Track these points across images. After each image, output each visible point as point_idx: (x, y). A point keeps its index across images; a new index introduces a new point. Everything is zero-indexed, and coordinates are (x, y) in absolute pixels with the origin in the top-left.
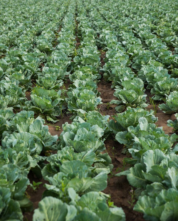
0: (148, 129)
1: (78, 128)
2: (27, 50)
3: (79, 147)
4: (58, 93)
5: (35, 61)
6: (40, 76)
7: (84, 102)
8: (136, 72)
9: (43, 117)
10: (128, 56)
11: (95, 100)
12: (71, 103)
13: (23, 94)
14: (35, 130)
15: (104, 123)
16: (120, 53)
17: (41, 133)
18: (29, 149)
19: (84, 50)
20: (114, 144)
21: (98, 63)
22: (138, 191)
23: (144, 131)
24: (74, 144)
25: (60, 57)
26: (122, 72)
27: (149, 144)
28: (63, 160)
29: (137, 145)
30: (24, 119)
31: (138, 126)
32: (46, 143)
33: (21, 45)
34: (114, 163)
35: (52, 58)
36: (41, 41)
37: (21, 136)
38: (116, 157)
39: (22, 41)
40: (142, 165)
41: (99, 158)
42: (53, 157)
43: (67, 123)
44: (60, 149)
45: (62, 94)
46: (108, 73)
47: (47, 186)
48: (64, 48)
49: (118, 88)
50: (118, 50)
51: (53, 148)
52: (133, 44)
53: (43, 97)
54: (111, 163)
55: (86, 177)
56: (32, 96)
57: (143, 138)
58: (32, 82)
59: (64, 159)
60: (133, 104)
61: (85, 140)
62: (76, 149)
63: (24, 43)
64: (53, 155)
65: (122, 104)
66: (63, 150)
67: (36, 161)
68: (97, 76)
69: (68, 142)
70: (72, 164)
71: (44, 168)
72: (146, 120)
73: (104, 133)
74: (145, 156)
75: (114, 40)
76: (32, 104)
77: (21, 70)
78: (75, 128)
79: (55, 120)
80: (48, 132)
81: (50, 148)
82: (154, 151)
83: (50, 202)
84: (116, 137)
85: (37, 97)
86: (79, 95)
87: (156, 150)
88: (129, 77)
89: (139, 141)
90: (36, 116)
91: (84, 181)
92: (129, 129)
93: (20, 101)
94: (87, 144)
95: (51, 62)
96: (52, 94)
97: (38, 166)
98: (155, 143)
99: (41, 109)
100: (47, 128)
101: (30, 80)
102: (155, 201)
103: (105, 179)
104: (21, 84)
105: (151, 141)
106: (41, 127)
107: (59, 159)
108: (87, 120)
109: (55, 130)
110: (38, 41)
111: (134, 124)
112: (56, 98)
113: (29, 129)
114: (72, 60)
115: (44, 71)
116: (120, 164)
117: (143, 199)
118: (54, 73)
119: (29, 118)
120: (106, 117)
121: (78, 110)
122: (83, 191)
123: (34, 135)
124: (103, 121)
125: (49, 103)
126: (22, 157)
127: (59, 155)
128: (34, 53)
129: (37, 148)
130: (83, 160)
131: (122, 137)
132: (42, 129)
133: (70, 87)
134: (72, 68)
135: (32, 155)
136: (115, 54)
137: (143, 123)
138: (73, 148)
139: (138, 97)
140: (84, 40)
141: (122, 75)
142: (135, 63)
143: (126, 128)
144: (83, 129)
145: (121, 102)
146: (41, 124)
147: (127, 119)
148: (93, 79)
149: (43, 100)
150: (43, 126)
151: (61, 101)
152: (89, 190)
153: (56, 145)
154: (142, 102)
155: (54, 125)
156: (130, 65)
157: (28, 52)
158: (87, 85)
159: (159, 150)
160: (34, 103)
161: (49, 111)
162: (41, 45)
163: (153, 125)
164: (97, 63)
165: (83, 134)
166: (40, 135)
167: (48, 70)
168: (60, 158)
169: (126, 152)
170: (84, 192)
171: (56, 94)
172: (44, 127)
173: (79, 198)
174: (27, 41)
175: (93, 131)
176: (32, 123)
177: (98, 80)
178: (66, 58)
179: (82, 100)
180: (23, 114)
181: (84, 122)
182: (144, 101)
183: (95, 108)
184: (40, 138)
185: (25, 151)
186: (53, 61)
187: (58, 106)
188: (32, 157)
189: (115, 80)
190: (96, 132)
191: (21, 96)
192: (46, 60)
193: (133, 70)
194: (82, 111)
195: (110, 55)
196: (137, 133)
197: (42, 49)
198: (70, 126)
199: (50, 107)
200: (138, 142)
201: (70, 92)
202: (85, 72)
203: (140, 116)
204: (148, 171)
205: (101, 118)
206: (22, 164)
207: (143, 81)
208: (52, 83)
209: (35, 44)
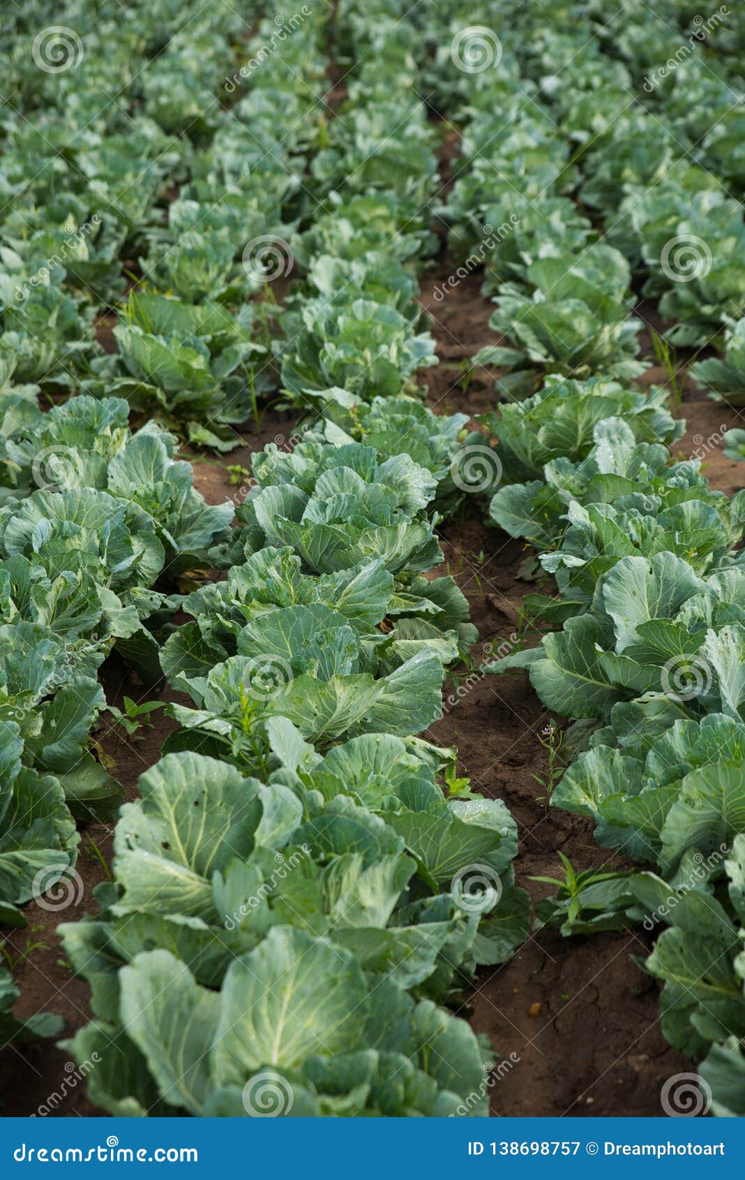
0: (634, 470)
1: (320, 470)
2: (101, 125)
3: (326, 552)
4: (239, 318)
5: (136, 176)
6: (160, 242)
7: (355, 355)
8: (598, 221)
9: (173, 426)
10: (564, 149)
11: (406, 350)
12: (298, 360)
13: (83, 325)
14: (131, 479)
15: (442, 447)
16: (529, 131)
17: (159, 494)
18: (103, 561)
19: (361, 119)
20: (485, 542)
21: (426, 182)
22: (577, 733)
23: (612, 477)
24: (304, 538)
25: (252, 157)
26: (531, 219)
27: (633, 531)
28: (253, 607)
29: (581, 539)
30: (83, 435)
31: (590, 456)
32: (181, 538)
33: (73, 101)
34: (482, 618)
35: (215, 164)
36: (165, 81)
37: (70, 507)
38: (491, 595)
39: (78, 86)
40: (596, 621)
41: (415, 597)
42: (212, 595)
43: (274, 446)
44: (241, 560)
45: (257, 325)
46: (470, 228)
47: (181, 712)
48: (269, 115)
49: (510, 296)
50: (518, 121)
51: (213, 560)
52: (589, 87)
53: (171, 336)
54: (465, 621)
55: (347, 673)
56: (120, 332)
57: (607, 508)
58: (123, 274)
59: (254, 602)
60: (574, 363)
61: (349, 518)
62: (310, 559)
63: (88, 94)
64: (212, 587)
65: (527, 364)
66: (254, 564)
67: (136, 613)
68: (417, 238)
69: (279, 530)
70: (291, 619)
71: (171, 639)
72: (629, 432)
73: (438, 489)
74: (609, 583)
75: (503, 74)
76: (123, 369)
77: (71, 218)
78: (307, 471)
79: (225, 439)
80: (192, 489)
81: (202, 560)
82: (653, 562)
83: (187, 777)
84: (492, 507)
85: (144, 338)
86: (332, 327)
87: (660, 554)
88: (564, 240)
89: (588, 522)
90: (135, 421)
91: (342, 692)
92: (549, 471)
93: (70, 357)
94: (359, 537)
95: (212, 179)
96: (213, 323)
97: (146, 632)
98: (661, 530)
99: (162, 389)
100: (187, 471)
101: (114, 262)
102: (643, 768)
103: (433, 683)
104: (73, 282)
105: (642, 518)
106: (161, 466)
107: (234, 601)
108: (365, 436)
109: (227, 484)
110: (151, 83)
111: (573, 449)
112: (230, 341)
113: (107, 476)
114: (307, 171)
115: (179, 222)
116: (509, 625)
117: (592, 760)
118: (224, 232)
119: (108, 429)
120: (451, 422)
121: (326, 394)
122: (339, 733)
123: (125, 503)
124: (436, 438)
125: (199, 363)
126: (74, 595)
127: (237, 583)
128: (131, 139)
129: (139, 558)
130: (338, 605)
131: (518, 506)
132: (164, 476)
133: (294, 292)
134: (307, 206)
135: (121, 587)
136: (503, 137)
137: (612, 441)
138: (296, 553)
139: (601, 331)
140: (365, 76)
141: (530, 235)
142: (594, 180)
143: (538, 470)
144: (342, 471)
145: (521, 356)
146: (159, 454)
147: (542, 429)
148: (401, 255)
149: (172, 351)
150: (168, 463)
151: (254, 355)
152: (364, 727)
153: (227, 545)
154: (617, 354)
155: (223, 462)
156: (571, 187)
157: (107, 134)
158: (371, 281)
159: (673, 555)
160: (130, 365)
161: (197, 401)
162: (164, 100)
163: (657, 451)
164: (420, 183)
165: (343, 495)
166: (154, 502)
167: (193, 217)
168: (237, 598)
169: (534, 573)
170: (344, 739)
171: (232, 323)
172: (172, 469)
173: (318, 759)
174: (100, 81)
175: (389, 481)
176: (121, 449)
177: (424, 259)
178: (281, 160)
179: (344, 348)
180: (80, 411)
181: (350, 441)
182: (627, 348)
183: (402, 382)
184: (154, 515)
185: (85, 569)
186: (220, 176)
187: (240, 380)
188: (121, 598)
189: (501, 256)
190: (403, 485)
191: (72, 333)
192: (188, 170)
193: (586, 210)
194: (342, 397)
195: (479, 145)
196: (585, 490)
197: (169, 120)
198: (285, 461)
199: (200, 381)
200: (585, 526)
201: (294, 315)
202: (363, 224)
203: (600, 413)
204: (620, 646)
205: (428, 426)
206: (77, 625)
207: (630, 259)
208: (213, 274)
209: (138, 97)
